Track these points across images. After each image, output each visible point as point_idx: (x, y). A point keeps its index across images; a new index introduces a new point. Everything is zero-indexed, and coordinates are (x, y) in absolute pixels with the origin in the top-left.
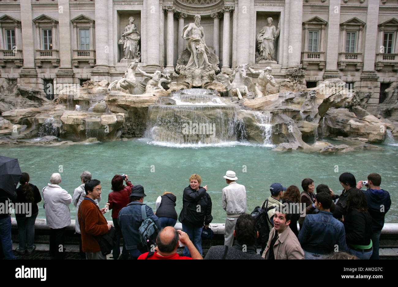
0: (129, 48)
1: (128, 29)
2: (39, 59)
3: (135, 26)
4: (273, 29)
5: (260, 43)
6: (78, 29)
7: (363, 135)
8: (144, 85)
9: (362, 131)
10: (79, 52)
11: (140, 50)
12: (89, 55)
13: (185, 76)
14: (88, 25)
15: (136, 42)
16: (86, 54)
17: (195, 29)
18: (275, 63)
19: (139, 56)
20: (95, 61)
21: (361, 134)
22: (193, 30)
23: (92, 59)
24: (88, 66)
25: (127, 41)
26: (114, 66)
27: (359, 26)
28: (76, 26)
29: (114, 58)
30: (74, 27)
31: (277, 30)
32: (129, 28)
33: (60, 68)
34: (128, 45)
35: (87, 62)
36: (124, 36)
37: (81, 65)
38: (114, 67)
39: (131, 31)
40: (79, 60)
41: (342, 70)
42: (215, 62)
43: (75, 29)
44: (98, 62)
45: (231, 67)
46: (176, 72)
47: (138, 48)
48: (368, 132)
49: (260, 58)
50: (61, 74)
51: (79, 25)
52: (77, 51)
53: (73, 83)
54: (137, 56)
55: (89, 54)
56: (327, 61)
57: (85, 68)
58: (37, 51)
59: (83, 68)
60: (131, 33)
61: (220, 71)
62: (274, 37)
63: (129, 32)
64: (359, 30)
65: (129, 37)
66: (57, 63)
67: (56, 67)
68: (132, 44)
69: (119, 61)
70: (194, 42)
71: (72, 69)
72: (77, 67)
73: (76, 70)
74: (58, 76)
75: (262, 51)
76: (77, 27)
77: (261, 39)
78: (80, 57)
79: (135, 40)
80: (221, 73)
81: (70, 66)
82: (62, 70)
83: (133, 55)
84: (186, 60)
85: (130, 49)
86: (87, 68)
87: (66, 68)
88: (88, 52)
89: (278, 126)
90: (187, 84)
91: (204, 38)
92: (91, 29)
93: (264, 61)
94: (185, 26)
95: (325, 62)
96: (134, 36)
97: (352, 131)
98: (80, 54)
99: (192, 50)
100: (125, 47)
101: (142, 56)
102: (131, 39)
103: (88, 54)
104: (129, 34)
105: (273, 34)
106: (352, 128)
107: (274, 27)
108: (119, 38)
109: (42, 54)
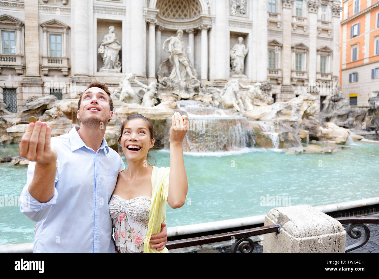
0: (110, 57)
1: (108, 39)
3: (116, 36)
4: (243, 48)
5: (233, 59)
6: (49, 34)
7: (331, 139)
8: (140, 97)
9: (330, 136)
10: (50, 59)
11: (121, 60)
12: (62, 63)
13: (172, 89)
14: (60, 31)
15: (117, 52)
16: (58, 62)
17: (177, 43)
18: (245, 78)
19: (119, 66)
20: (69, 69)
21: (330, 138)
23: (65, 68)
24: (60, 74)
25: (107, 50)
26: (93, 75)
27: (304, 49)
28: (47, 30)
29: (94, 67)
30: (44, 32)
31: (246, 48)
32: (110, 37)
33: (25, 76)
34: (109, 55)
35: (59, 70)
36: (104, 45)
37: (52, 73)
38: (94, 77)
39: (112, 40)
40: (49, 68)
41: (294, 85)
43: (45, 34)
44: (74, 71)
45: (209, 80)
47: (119, 58)
48: (335, 136)
49: (233, 72)
50: (28, 83)
51: (49, 30)
52: (48, 57)
53: (43, 93)
55: (62, 61)
56: (284, 77)
57: (55, 76)
59: (53, 76)
60: (112, 43)
62: (244, 55)
63: (109, 41)
64: (304, 53)
65: (110, 46)
66: (22, 70)
67: (20, 74)
68: (113, 54)
69: (98, 71)
70: (177, 56)
71: (40, 77)
72: (46, 75)
73: (45, 79)
74: (24, 85)
75: (235, 67)
76: (47, 32)
77: (233, 56)
78: (51, 65)
79: (116, 50)
81: (38, 74)
82: (29, 78)
83: (113, 65)
85: (112, 59)
86: (59, 76)
87: (34, 76)
88: (60, 59)
89: (285, 134)
90: (177, 96)
92: (65, 35)
93: (237, 76)
95: (282, 78)
96: (114, 46)
97: (323, 135)
98: (50, 61)
99: (174, 62)
100: (105, 56)
101: (123, 66)
102: (112, 48)
103: (60, 62)
104: (110, 44)
105: (243, 52)
106: (323, 133)
107: (243, 46)
108: (98, 47)
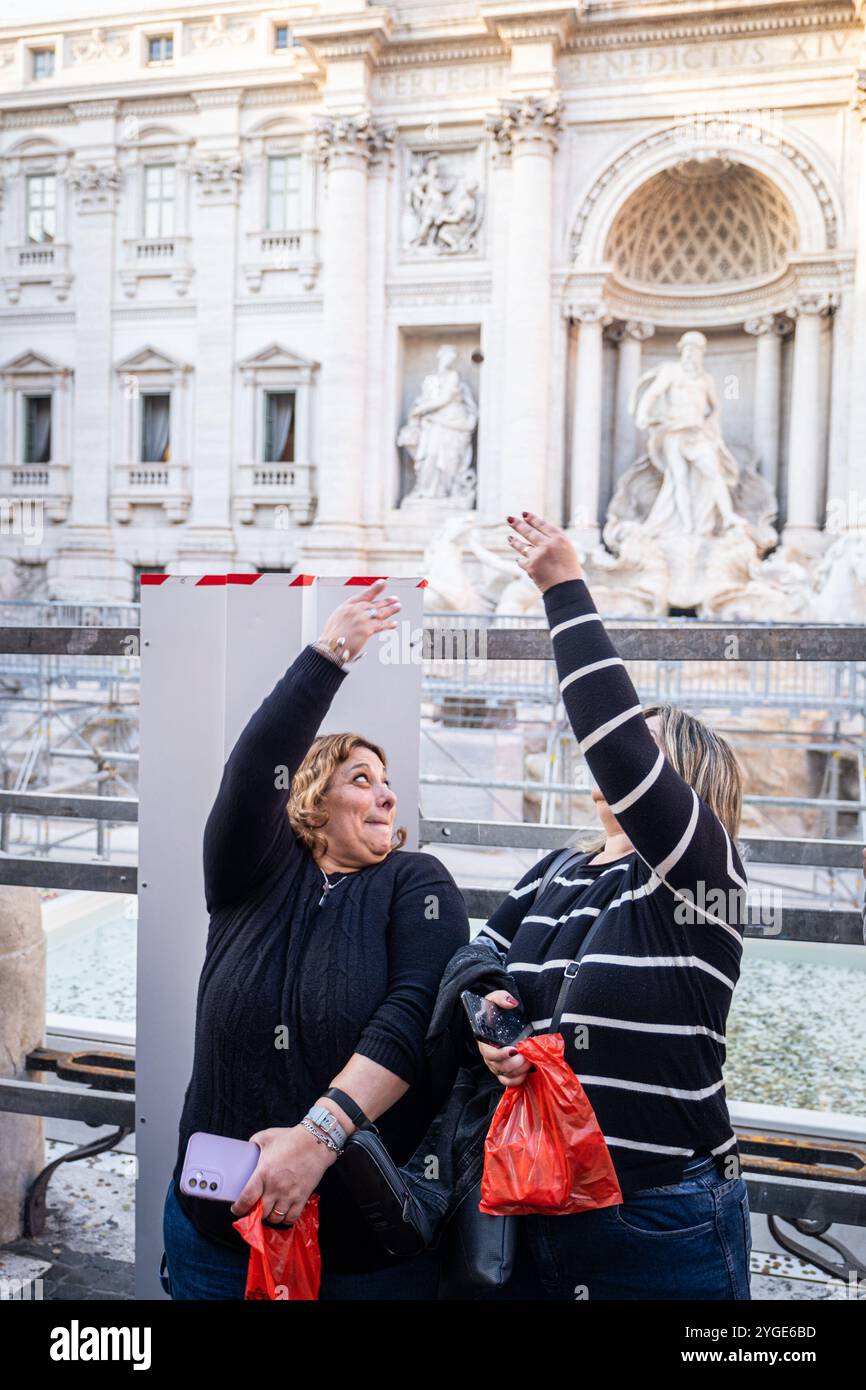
0: (435, 458)
1: (434, 391)
2: (124, 496)
3: (461, 380)
6: (262, 390)
8: (491, 601)
10: (261, 473)
11: (473, 465)
12: (292, 483)
14: (294, 377)
15: (463, 437)
16: (284, 481)
17: (681, 387)
19: (469, 484)
20: (314, 502)
22: (675, 392)
23: (303, 498)
25: (429, 432)
26: (378, 522)
28: (256, 379)
29: (382, 493)
30: (247, 385)
32: (438, 387)
33: (192, 528)
34: (433, 448)
35: (284, 507)
36: (420, 417)
37: (263, 517)
38: (381, 527)
39: (443, 397)
40: (256, 501)
42: (759, 506)
43: (252, 390)
44: (327, 510)
45: (821, 527)
46: (608, 550)
47: (468, 459)
50: (194, 548)
51: (262, 378)
52: (254, 468)
54: (463, 487)
55: (293, 478)
57: (275, 527)
58: (119, 467)
59: (266, 525)
60: (445, 405)
61: (779, 543)
63: (436, 399)
65: (439, 417)
66: (182, 509)
67: (177, 522)
68: (448, 444)
69: (398, 505)
70: (678, 436)
71: (230, 529)
72: (248, 524)
73: (244, 536)
74: (184, 556)
76: (258, 384)
78: (261, 491)
79: (461, 431)
80: (782, 553)
81: (225, 523)
82: (198, 533)
83: (449, 484)
84: (645, 499)
85: (441, 464)
88: (290, 472)
90: (649, 597)
91: (715, 420)
92: (306, 391)
94: (642, 372)
96: (453, 417)
98: (262, 481)
99: (667, 464)
100: (419, 455)
101: (480, 487)
102: (443, 425)
103: (289, 480)
104: (436, 410)
109: (136, 478)
